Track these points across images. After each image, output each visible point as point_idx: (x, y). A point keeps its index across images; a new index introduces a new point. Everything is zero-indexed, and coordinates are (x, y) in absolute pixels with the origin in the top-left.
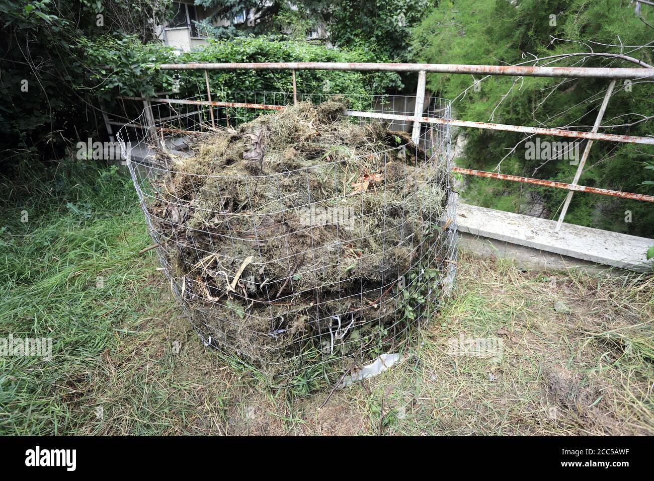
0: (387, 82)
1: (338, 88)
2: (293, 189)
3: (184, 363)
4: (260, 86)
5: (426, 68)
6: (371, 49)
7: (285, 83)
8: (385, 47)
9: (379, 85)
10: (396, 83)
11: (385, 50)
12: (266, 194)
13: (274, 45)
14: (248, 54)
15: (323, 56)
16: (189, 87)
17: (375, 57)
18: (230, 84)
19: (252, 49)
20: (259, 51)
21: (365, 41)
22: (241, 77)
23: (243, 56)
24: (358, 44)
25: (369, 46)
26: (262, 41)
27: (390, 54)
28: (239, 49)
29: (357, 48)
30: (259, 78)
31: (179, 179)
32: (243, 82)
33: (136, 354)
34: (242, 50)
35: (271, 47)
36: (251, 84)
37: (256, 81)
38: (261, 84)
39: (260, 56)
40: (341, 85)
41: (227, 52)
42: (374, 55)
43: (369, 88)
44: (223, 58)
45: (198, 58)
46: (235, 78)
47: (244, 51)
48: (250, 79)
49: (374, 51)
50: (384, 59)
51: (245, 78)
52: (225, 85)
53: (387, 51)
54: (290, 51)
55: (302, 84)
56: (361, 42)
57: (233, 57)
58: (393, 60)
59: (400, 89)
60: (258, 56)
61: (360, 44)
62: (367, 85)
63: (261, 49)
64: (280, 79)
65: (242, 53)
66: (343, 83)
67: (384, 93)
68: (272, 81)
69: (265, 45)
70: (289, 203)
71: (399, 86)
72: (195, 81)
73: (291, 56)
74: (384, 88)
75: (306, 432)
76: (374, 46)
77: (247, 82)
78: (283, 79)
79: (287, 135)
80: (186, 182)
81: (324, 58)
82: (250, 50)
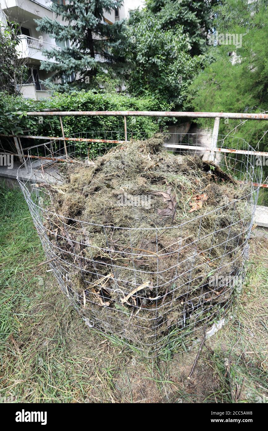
0: (166, 118)
1: (138, 123)
2: (152, 211)
3: (73, 339)
4: (90, 124)
5: (220, 116)
6: (156, 97)
7: (106, 121)
8: (164, 96)
9: (162, 120)
10: (172, 119)
11: (165, 98)
12: (133, 216)
13: (98, 96)
14: (81, 103)
15: (128, 103)
16: (44, 126)
17: (159, 103)
18: (70, 123)
19: (84, 99)
20: (89, 101)
21: (152, 92)
22: (78, 118)
23: (78, 104)
24: (148, 94)
25: (154, 96)
26: (90, 94)
27: (168, 101)
28: (76, 99)
29: (147, 97)
30: (89, 118)
31: (65, 207)
32: (80, 122)
33: (34, 334)
34: (78, 100)
35: (96, 97)
36: (84, 123)
37: (88, 120)
38: (91, 122)
39: (90, 104)
40: (140, 121)
41: (68, 102)
42: (158, 101)
43: (156, 122)
44: (65, 106)
45: (50, 106)
46: (74, 119)
47: (79, 101)
48: (84, 120)
49: (158, 99)
50: (164, 104)
51: (81, 119)
52: (68, 124)
53: (166, 99)
54: (108, 100)
55: (117, 122)
56: (149, 93)
57: (72, 105)
58: (170, 104)
59: (175, 122)
60: (89, 104)
61: (149, 94)
62: (154, 120)
63: (90, 100)
64: (103, 118)
65: (77, 102)
66: (141, 120)
67: (165, 125)
68: (98, 120)
69: (93, 97)
70: (152, 223)
71: (174, 121)
72: (48, 122)
73: (109, 104)
74: (165, 122)
75: (173, 389)
76: (158, 96)
77: (82, 122)
78: (105, 119)
79: (136, 167)
80: (71, 210)
81: (128, 104)
82: (83, 100)
